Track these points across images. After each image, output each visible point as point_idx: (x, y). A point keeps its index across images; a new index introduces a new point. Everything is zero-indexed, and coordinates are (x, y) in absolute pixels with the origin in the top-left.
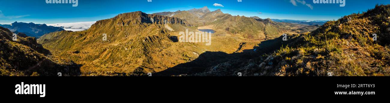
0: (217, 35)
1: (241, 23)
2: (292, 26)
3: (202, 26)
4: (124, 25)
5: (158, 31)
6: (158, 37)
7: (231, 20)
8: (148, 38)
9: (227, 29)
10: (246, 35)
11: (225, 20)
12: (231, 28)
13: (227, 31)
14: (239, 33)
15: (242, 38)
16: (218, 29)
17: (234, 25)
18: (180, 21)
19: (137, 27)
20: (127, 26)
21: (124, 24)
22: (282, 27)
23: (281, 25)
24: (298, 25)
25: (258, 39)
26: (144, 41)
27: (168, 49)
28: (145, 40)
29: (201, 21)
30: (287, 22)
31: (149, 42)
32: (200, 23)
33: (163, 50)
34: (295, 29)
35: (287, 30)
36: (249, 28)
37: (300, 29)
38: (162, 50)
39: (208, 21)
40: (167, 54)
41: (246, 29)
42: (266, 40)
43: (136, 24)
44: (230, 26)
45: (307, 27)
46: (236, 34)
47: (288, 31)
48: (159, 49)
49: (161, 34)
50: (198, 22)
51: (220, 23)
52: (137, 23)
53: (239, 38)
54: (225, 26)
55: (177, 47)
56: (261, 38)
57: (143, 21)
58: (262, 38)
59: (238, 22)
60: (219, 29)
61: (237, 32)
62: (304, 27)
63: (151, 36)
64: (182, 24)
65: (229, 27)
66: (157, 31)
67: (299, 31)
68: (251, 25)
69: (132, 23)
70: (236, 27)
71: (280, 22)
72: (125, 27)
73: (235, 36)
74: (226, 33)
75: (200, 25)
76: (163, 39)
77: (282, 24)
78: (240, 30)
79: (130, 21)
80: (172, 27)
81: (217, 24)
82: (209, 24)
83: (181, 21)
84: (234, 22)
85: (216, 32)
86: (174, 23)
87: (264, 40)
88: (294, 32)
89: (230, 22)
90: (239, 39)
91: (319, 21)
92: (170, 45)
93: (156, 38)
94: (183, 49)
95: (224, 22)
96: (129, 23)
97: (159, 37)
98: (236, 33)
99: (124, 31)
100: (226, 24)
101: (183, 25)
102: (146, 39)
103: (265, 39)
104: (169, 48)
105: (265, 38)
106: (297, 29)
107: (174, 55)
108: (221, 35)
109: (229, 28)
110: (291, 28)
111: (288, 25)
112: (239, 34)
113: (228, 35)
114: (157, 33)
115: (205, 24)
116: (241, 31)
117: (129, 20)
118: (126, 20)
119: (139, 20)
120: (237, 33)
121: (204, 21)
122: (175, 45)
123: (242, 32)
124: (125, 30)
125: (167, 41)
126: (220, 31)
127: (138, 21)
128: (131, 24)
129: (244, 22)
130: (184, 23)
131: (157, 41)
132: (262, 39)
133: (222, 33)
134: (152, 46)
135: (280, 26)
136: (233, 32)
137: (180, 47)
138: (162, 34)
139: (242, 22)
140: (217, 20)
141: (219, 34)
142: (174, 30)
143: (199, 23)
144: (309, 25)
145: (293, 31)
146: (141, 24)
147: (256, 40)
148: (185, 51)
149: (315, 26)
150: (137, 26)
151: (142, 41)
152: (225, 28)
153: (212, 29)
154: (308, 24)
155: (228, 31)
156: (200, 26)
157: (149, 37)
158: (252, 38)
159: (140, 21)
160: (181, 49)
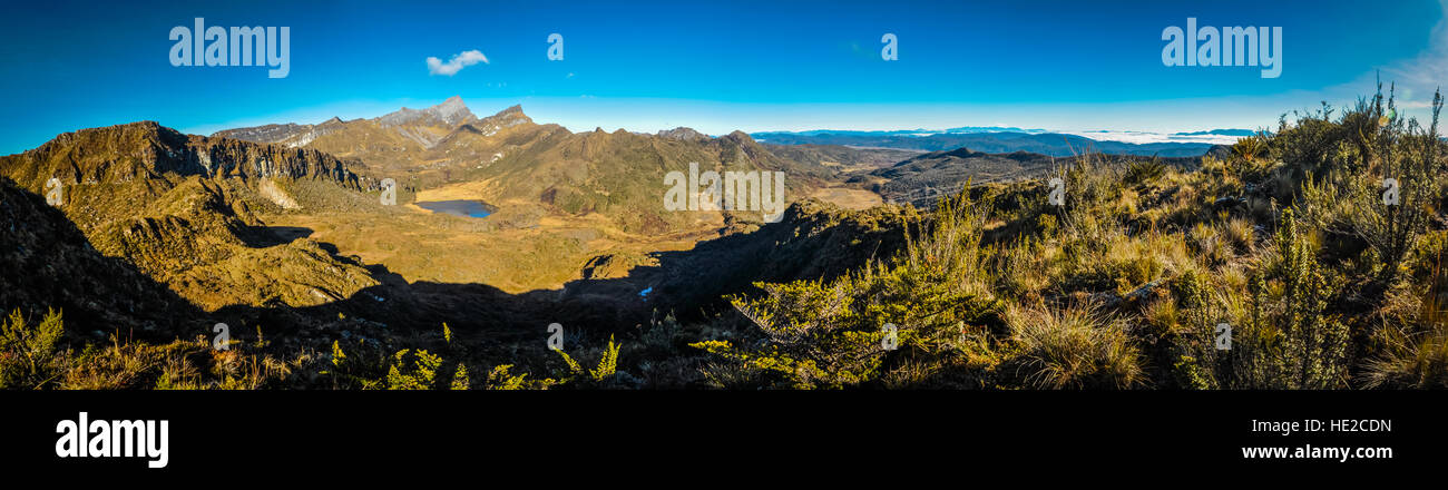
0: (500, 226)
1: (613, 165)
2: (848, 158)
3: (437, 185)
4: (79, 180)
5: (192, 203)
6: (184, 223)
7: (566, 154)
8: (144, 223)
9: (549, 196)
10: (636, 217)
11: (541, 155)
12: (566, 188)
13: (547, 205)
14: (603, 208)
15: (613, 231)
16: (506, 195)
17: (580, 176)
18: (334, 165)
19: (134, 189)
20: (95, 183)
21: (79, 177)
22: (806, 167)
23: (798, 156)
24: (876, 152)
25: (688, 232)
26: (128, 232)
27: (215, 266)
28: (133, 230)
29: (434, 162)
30: (826, 141)
31: (145, 236)
32: (426, 175)
33: (195, 268)
34: (864, 171)
35: (828, 179)
36: (650, 185)
37: (887, 173)
38: (191, 268)
39: (464, 164)
40: (200, 282)
41: (633, 188)
42: (727, 233)
43: (132, 177)
44: (557, 183)
45: (915, 162)
46: (589, 216)
47: (830, 184)
48: (178, 265)
49: (202, 213)
50: (419, 169)
51: (515, 171)
52: (135, 173)
53: (602, 234)
54: (539, 179)
55: (250, 265)
56: (705, 229)
57: (163, 164)
58: (710, 227)
59: (597, 161)
60: (510, 197)
61: (591, 207)
62: (905, 162)
63: (158, 217)
64: (342, 179)
65: (558, 187)
66: (189, 201)
67: (881, 181)
68: (659, 169)
69: (115, 171)
70: (588, 182)
71: (798, 143)
72: (84, 190)
73: (584, 225)
74: (542, 213)
75: (426, 181)
76: (206, 234)
77: (807, 150)
78: (607, 194)
79: (107, 164)
80: (290, 193)
81: (506, 173)
82: (468, 176)
83: (339, 165)
84: (578, 161)
85: (496, 209)
86: (305, 174)
87: (718, 236)
88: (858, 185)
89: (562, 163)
90: (601, 241)
91: (972, 132)
92: (228, 254)
93: (175, 224)
94: (274, 274)
95: (535, 165)
96: (100, 173)
97: (192, 221)
98: (586, 212)
99: (80, 205)
100: (543, 170)
101: (346, 182)
102: (136, 228)
103: (721, 231)
104: (220, 264)
105: (723, 226)
106: (874, 173)
107: (228, 289)
108: (520, 224)
109: (554, 192)
110: (848, 170)
111: (830, 155)
112: (601, 217)
113: (551, 223)
114: (185, 211)
115: (449, 178)
116: (612, 200)
117: (102, 161)
118: (92, 160)
119: (145, 162)
120: (594, 209)
121: (447, 162)
122: (247, 257)
123: (613, 206)
124: (86, 203)
125: (218, 240)
126: (514, 206)
127: (143, 165)
128: (112, 178)
129: (625, 158)
130: (353, 176)
131: (180, 236)
132: (708, 233)
133: (524, 217)
134: (155, 251)
135: (793, 163)
136: (576, 207)
137: (264, 264)
138: (205, 213)
139: (614, 160)
140: (505, 158)
141: (509, 219)
142: (298, 208)
143: (423, 172)
144: (925, 152)
145: (856, 181)
146: (152, 176)
147: (679, 238)
148: (280, 281)
149: (953, 154)
150: (136, 188)
151: (120, 234)
152: (538, 189)
153: (480, 197)
154: (921, 148)
155: (553, 202)
156: (426, 189)
157: (150, 221)
158: (662, 230)
159: (150, 164)
160: (267, 272)
